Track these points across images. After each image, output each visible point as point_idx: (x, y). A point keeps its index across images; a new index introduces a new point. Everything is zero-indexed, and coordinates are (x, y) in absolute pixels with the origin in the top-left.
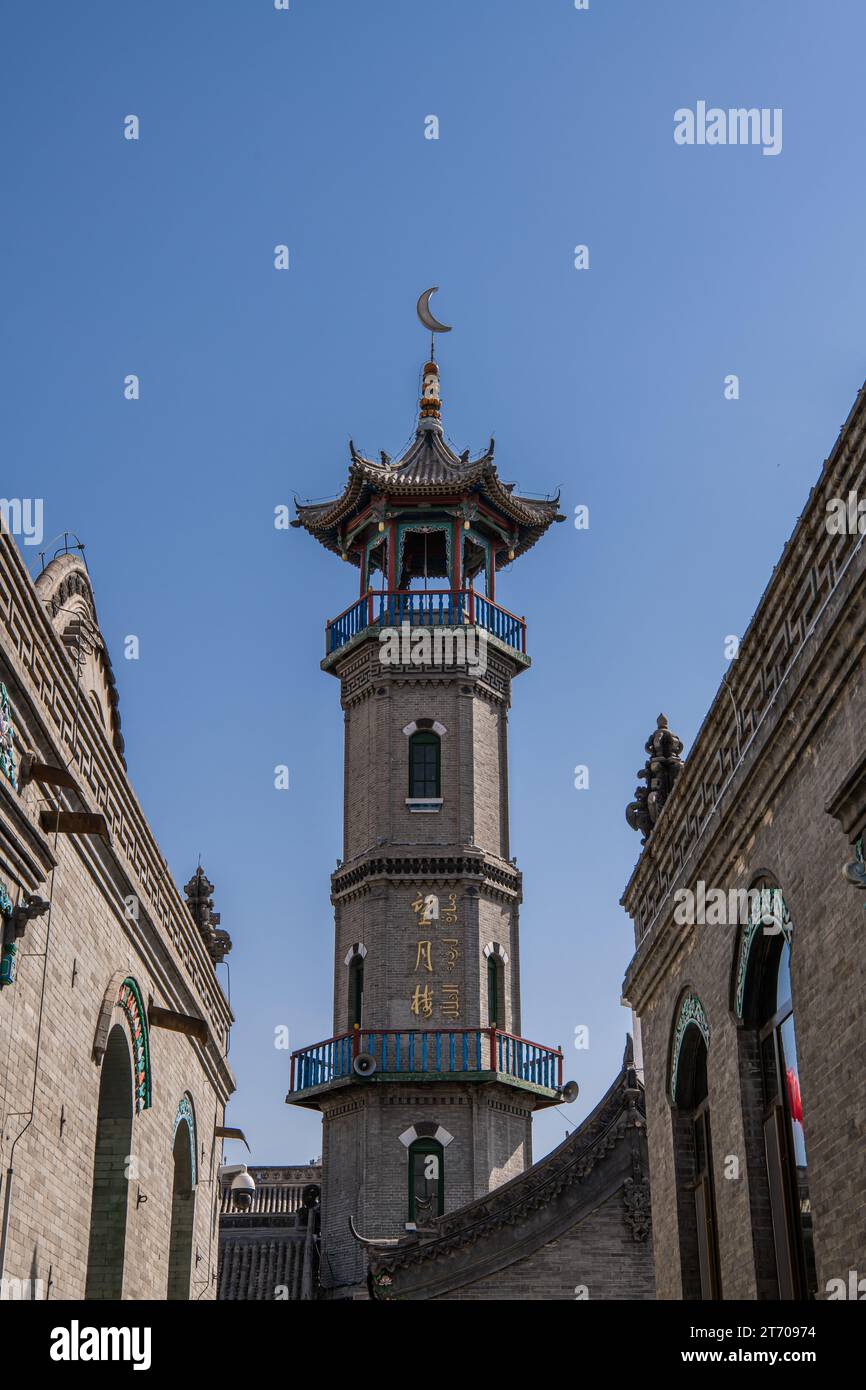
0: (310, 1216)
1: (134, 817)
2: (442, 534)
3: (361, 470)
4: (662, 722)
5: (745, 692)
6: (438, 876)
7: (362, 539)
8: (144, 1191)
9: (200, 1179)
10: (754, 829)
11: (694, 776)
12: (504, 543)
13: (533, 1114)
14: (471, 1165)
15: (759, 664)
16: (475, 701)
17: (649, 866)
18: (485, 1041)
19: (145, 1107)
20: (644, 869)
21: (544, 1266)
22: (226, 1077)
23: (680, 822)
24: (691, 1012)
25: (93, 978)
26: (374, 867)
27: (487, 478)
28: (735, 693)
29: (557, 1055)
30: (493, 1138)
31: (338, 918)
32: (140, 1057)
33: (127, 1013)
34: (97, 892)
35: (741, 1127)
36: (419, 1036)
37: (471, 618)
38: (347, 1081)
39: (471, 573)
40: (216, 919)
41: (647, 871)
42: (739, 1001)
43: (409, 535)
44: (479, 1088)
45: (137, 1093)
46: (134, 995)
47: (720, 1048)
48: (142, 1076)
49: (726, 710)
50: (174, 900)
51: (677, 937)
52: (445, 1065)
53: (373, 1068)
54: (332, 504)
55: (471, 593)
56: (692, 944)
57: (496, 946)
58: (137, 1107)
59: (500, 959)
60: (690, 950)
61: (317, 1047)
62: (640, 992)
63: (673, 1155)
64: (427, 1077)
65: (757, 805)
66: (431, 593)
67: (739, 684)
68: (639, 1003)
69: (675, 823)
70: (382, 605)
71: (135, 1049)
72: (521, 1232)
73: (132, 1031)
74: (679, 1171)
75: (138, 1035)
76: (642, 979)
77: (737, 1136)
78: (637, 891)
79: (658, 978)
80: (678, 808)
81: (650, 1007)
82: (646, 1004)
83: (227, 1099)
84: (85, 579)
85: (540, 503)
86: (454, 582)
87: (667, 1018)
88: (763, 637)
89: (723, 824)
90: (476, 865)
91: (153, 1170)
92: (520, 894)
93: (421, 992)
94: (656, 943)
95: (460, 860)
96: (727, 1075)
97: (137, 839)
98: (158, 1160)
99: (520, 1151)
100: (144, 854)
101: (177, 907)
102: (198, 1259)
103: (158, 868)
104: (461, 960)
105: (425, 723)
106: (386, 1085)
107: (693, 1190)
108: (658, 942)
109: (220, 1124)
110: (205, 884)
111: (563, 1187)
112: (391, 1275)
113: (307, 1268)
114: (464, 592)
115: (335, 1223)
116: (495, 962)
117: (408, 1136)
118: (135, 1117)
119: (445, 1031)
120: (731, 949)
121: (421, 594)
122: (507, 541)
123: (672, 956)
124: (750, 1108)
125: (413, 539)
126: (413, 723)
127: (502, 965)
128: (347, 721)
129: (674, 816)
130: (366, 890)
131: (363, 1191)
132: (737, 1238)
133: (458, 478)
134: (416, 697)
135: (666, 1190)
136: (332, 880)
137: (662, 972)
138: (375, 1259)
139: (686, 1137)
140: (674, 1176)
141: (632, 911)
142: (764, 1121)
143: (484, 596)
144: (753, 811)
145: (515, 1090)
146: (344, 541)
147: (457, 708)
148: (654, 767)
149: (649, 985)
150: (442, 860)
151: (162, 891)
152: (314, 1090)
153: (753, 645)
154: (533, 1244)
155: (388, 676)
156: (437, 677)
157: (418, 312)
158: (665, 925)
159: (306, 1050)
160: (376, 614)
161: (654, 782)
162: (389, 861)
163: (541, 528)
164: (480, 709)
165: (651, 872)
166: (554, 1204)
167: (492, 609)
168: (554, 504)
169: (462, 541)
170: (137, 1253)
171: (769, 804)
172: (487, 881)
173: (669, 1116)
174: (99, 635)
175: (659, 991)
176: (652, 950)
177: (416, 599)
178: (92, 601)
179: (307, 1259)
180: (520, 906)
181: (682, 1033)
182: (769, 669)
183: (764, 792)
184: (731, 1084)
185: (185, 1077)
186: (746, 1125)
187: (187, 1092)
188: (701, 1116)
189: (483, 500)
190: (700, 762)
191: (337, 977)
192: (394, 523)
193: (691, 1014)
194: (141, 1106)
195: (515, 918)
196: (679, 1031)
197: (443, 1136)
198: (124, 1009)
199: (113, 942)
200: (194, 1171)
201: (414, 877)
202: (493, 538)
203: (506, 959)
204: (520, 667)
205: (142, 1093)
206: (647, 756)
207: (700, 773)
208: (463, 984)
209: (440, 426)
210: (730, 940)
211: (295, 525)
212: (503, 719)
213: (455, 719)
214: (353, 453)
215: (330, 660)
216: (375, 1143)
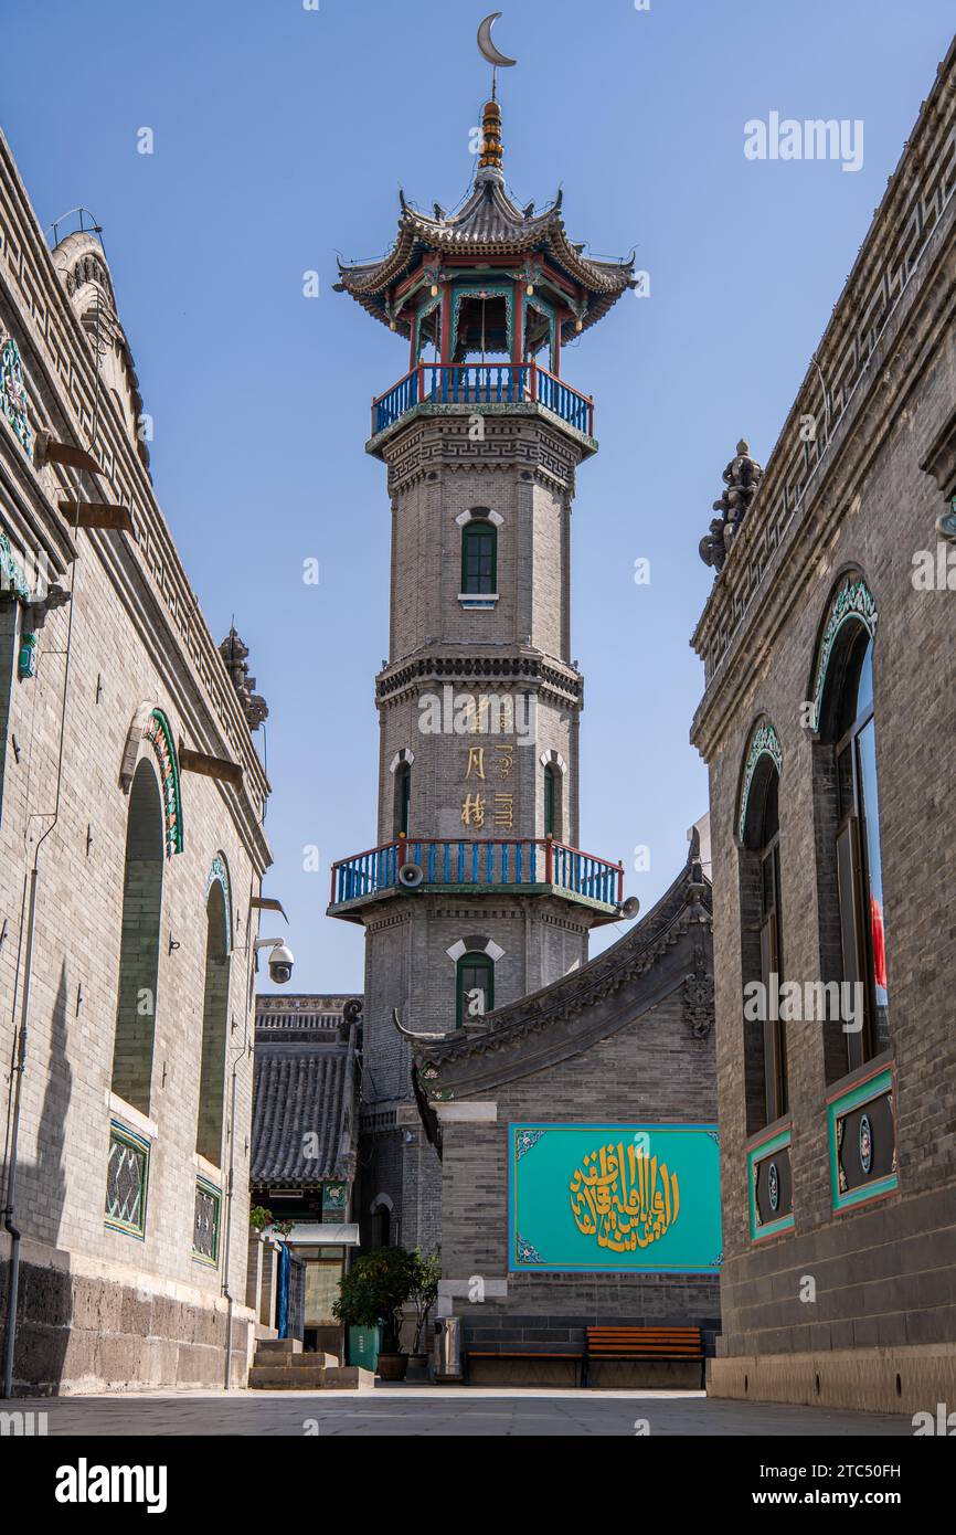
0: (352, 1031)
1: (161, 539)
2: (500, 302)
3: (411, 225)
4: (742, 448)
5: (835, 371)
6: (492, 678)
7: (412, 306)
8: (176, 938)
9: (235, 946)
10: (839, 521)
11: (775, 482)
12: (571, 312)
13: (590, 931)
14: (523, 980)
15: (853, 333)
16: (536, 488)
17: (723, 597)
18: (540, 854)
19: (177, 852)
20: (716, 602)
21: (599, 1062)
22: (263, 848)
23: (758, 538)
24: (762, 743)
25: (119, 699)
26: (422, 667)
27: (553, 236)
28: (825, 373)
29: (617, 870)
30: (546, 951)
31: (383, 723)
32: (171, 798)
33: (156, 749)
34: (122, 610)
35: (813, 844)
36: (470, 847)
37: (532, 396)
38: (392, 891)
39: (533, 347)
40: (251, 684)
41: (720, 603)
42: (816, 715)
43: (464, 300)
44: (532, 901)
45: (168, 836)
46: (163, 730)
47: (793, 769)
48: (173, 818)
49: (814, 396)
50: (205, 642)
51: (751, 664)
52: (497, 877)
53: (420, 879)
54: (378, 265)
55: (533, 366)
56: (768, 668)
57: (554, 754)
58: (168, 850)
59: (558, 769)
60: (764, 675)
61: (360, 857)
62: (708, 735)
63: (738, 896)
64: (477, 889)
65: (844, 491)
66: (489, 367)
67: (829, 362)
68: (707, 747)
69: (752, 541)
70: (434, 380)
71: (165, 788)
72: (575, 1027)
73: (162, 769)
74: (744, 912)
76: (711, 719)
77: (809, 855)
78: (709, 628)
79: (729, 714)
80: (757, 521)
81: (719, 750)
82: (715, 747)
83: (264, 872)
84: (104, 266)
85: (613, 267)
86: (514, 356)
87: (737, 756)
88: (859, 299)
89: (805, 521)
90: (534, 666)
91: (185, 921)
92: (581, 700)
93: (472, 801)
94: (727, 675)
95: (516, 661)
96: (800, 795)
97: (164, 565)
98: (191, 912)
100: (173, 583)
101: (209, 651)
102: (234, 1025)
103: (188, 603)
104: (516, 768)
105: (480, 512)
106: (433, 896)
107: (760, 930)
108: (730, 673)
109: (256, 894)
110: (240, 646)
111: (621, 982)
112: (436, 1069)
113: (348, 1082)
114: (525, 366)
115: (378, 1039)
116: (552, 771)
117: (457, 950)
118: (166, 860)
119: (497, 842)
120: (810, 660)
121: (478, 367)
122: (574, 309)
123: (744, 686)
124: (823, 825)
125: (471, 306)
126: (467, 512)
127: (560, 776)
128: (394, 509)
129: (752, 532)
130: (413, 692)
131: (408, 1005)
132: (804, 959)
133: (521, 236)
134: (470, 483)
135: (730, 934)
136: (377, 682)
137: (733, 707)
138: (420, 1052)
139: (753, 877)
140: (739, 918)
141: (703, 651)
142: (837, 836)
143: (547, 371)
144: (840, 499)
145: (572, 904)
146: (392, 308)
147: (515, 496)
148: (731, 496)
149: (719, 724)
150: (496, 661)
151: (193, 630)
152: (357, 902)
153: (847, 311)
154: (588, 1040)
155: (439, 459)
156: (496, 461)
157: (479, 44)
158: (739, 651)
159: (347, 861)
160: (428, 391)
161: (731, 513)
162: (439, 661)
163: (614, 295)
164: (541, 497)
165: (724, 603)
166: (610, 999)
167: (556, 385)
168: (629, 268)
169: (524, 309)
170: (170, 1000)
171: (857, 489)
172: (545, 685)
173: (736, 858)
174: (120, 329)
175: (730, 729)
176: (723, 683)
177: (472, 373)
178: (111, 292)
179: (347, 1074)
180: (581, 713)
181: (753, 768)
182: (864, 336)
183: (853, 474)
184: (803, 804)
185: (219, 836)
186: (818, 841)
187: (221, 852)
188: (770, 855)
189: (549, 261)
190: (784, 463)
191: (382, 786)
192: (448, 287)
193: (764, 743)
194: (173, 850)
195: (574, 726)
196: (749, 767)
197: (494, 950)
198: (153, 744)
199: (140, 668)
200: (229, 936)
201: (466, 678)
202: (559, 306)
203: (565, 769)
204: (586, 452)
205: (173, 837)
206: (725, 486)
207: (782, 477)
208: (518, 793)
209: (501, 176)
210: (808, 652)
211: (338, 288)
212: (566, 511)
213: (514, 509)
214: (404, 206)
215: (376, 441)
216: (421, 956)
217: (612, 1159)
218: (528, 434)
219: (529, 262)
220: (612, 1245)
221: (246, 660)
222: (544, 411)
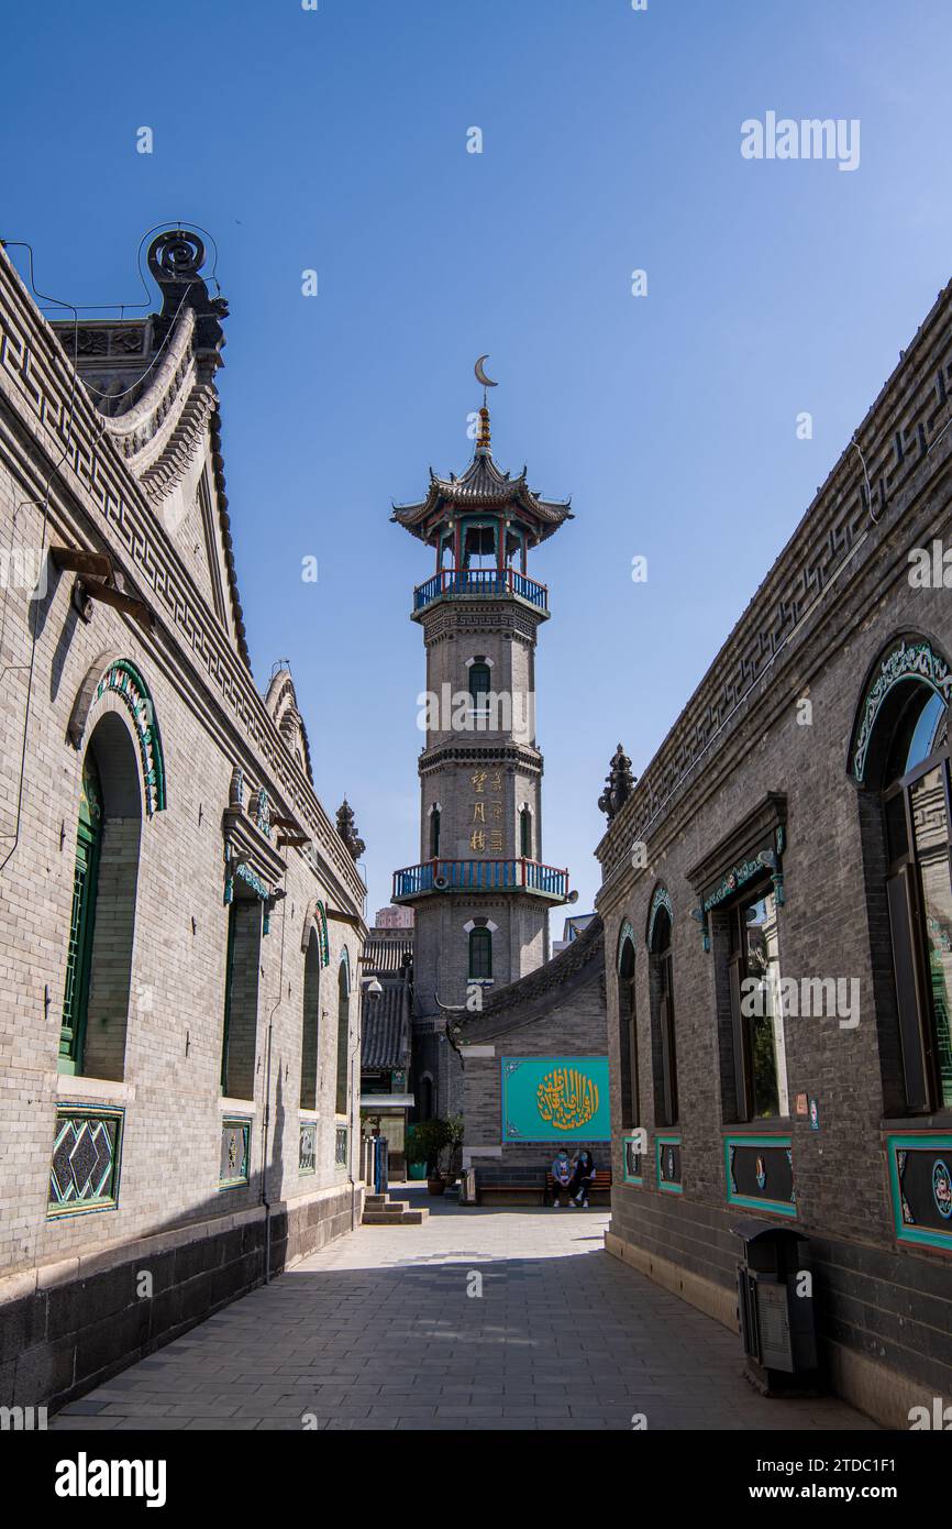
0: (407, 972)
2: (492, 529)
3: (437, 487)
4: (620, 748)
6: (488, 760)
7: (438, 531)
8: (325, 1009)
10: (658, 857)
12: (532, 533)
13: (550, 909)
14: (509, 944)
15: (663, 772)
16: (513, 643)
18: (518, 866)
19: (325, 964)
20: (607, 840)
21: (552, 1022)
24: (628, 931)
25: (301, 908)
26: (446, 754)
27: (522, 492)
29: (565, 874)
30: (523, 926)
31: (423, 786)
32: (323, 940)
33: (316, 919)
36: (476, 864)
37: (510, 587)
38: (430, 892)
39: (511, 552)
40: (355, 833)
42: (650, 938)
43: (469, 529)
44: (515, 896)
45: (322, 959)
46: (320, 907)
47: (641, 959)
48: (324, 949)
51: (622, 890)
52: (493, 882)
53: (447, 884)
54: (417, 507)
55: (510, 570)
56: (629, 898)
57: (526, 805)
58: (322, 965)
59: (529, 813)
60: (628, 900)
61: (410, 869)
64: (481, 890)
65: (659, 847)
66: (484, 571)
68: (603, 914)
70: (451, 579)
71: (321, 938)
72: (539, 1002)
73: (319, 927)
74: (621, 1010)
75: (322, 928)
76: (604, 903)
77: (647, 1009)
78: (603, 852)
79: (612, 906)
81: (609, 918)
82: (606, 916)
84: (290, 681)
85: (558, 506)
86: (499, 561)
87: (617, 928)
88: (663, 762)
90: (514, 753)
91: (329, 996)
92: (542, 771)
93: (478, 835)
94: (611, 889)
95: (503, 750)
96: (644, 975)
98: (331, 989)
99: (540, 934)
101: (334, 838)
102: (352, 1034)
104: (503, 815)
105: (480, 659)
106: (455, 895)
107: (628, 1021)
110: (348, 809)
111: (565, 976)
112: (460, 1027)
113: (405, 1004)
114: (505, 570)
115: (423, 978)
116: (525, 815)
117: (469, 926)
118: (321, 972)
119: (493, 861)
120: (647, 911)
121: (477, 571)
122: (535, 532)
124: (654, 994)
125: (472, 533)
126: (472, 659)
127: (530, 816)
128: (428, 655)
130: (441, 768)
131: (440, 959)
132: (646, 1056)
133: (502, 493)
134: (474, 641)
135: (614, 1018)
136: (419, 760)
138: (451, 1018)
140: (618, 1013)
141: (600, 861)
142: (660, 1002)
143: (519, 572)
144: (657, 849)
145: (538, 897)
146: (426, 532)
147: (500, 648)
148: (615, 776)
149: (608, 907)
150: (491, 750)
152: (409, 896)
153: (659, 761)
154: (546, 1009)
155: (455, 627)
156: (489, 627)
157: (476, 374)
158: (616, 882)
159: (403, 870)
160: (447, 584)
161: (615, 785)
162: (457, 750)
163: (557, 524)
164: (517, 649)
165: (610, 846)
166: (559, 986)
167: (524, 580)
168: (567, 507)
169: (505, 534)
170: (324, 1043)
171: (665, 849)
172: (521, 763)
173: (617, 982)
174: (299, 715)
175: (613, 912)
176: (609, 891)
177: (474, 574)
179: (405, 998)
180: (542, 778)
181: (624, 939)
182: (665, 780)
183: (662, 843)
185: (345, 940)
186: (652, 1003)
187: (345, 946)
188: (633, 983)
189: (519, 506)
190: (634, 804)
191: (422, 824)
192: (459, 522)
195: (538, 786)
196: (622, 938)
197: (491, 926)
198: (315, 917)
199: (309, 884)
200: (348, 988)
201: (473, 761)
202: (525, 530)
203: (533, 813)
204: (543, 619)
205: (324, 958)
206: (611, 769)
208: (504, 830)
209: (490, 453)
210: (646, 905)
211: (393, 520)
212: (532, 654)
213: (500, 656)
214: (432, 476)
215: (417, 614)
216: (447, 930)
217: (560, 1077)
218: (508, 611)
219: (507, 507)
220: (561, 1126)
221: (353, 818)
222: (518, 598)
